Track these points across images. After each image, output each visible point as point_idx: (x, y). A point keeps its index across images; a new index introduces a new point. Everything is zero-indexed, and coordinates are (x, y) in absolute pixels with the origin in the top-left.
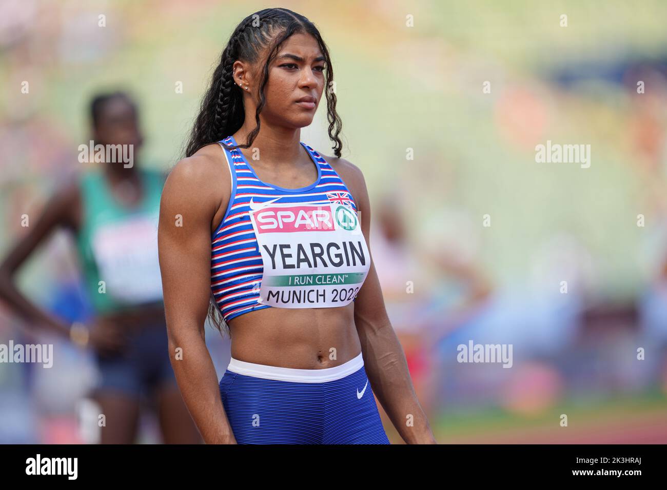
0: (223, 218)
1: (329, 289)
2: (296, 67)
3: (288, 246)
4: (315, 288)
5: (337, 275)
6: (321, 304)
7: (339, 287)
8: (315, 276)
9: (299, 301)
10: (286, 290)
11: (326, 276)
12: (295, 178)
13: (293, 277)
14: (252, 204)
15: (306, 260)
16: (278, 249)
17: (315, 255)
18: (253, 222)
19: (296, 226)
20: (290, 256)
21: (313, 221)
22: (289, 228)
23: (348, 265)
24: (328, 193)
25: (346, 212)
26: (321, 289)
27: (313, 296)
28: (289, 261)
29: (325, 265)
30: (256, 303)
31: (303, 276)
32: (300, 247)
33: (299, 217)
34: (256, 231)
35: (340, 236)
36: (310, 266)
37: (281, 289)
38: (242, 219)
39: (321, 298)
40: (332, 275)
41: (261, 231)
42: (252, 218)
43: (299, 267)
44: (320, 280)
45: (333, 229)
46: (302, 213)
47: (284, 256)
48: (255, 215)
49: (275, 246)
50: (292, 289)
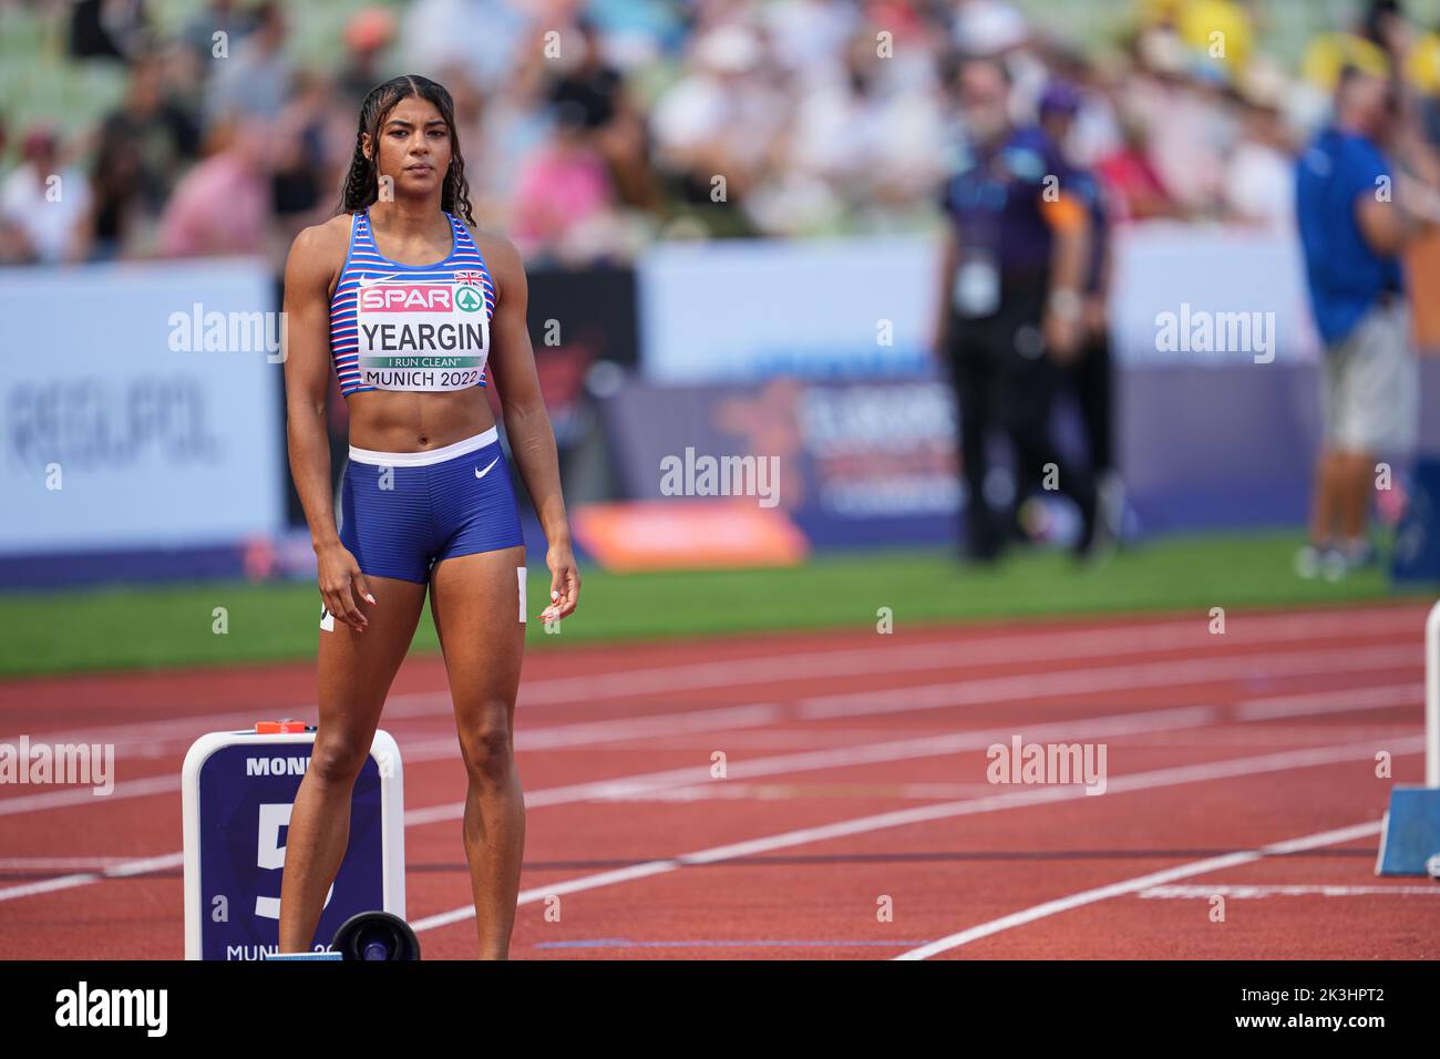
0: (334, 292)
1: (438, 372)
2: (408, 134)
3: (393, 327)
4: (422, 370)
5: (447, 358)
6: (428, 387)
7: (450, 371)
8: (421, 358)
9: (403, 384)
10: (387, 371)
11: (433, 359)
12: (424, 253)
13: (394, 359)
14: (362, 281)
15: (412, 341)
16: (379, 329)
17: (422, 337)
18: (358, 300)
19: (406, 306)
20: (393, 337)
21: (427, 300)
22: (397, 308)
23: (462, 347)
24: (456, 272)
25: (471, 293)
26: (428, 372)
27: (419, 379)
28: (389, 342)
29: (434, 347)
30: (358, 383)
31: (406, 358)
32: (407, 328)
33: (412, 296)
34: (358, 309)
35: (457, 317)
36: (415, 348)
37: (380, 371)
38: (349, 296)
39: (428, 382)
40: (441, 359)
41: (365, 310)
42: (359, 296)
43: (401, 348)
44: (427, 362)
45: (450, 310)
46: (415, 292)
47: (385, 337)
48: (363, 292)
49: (376, 326)
50: (394, 371)
